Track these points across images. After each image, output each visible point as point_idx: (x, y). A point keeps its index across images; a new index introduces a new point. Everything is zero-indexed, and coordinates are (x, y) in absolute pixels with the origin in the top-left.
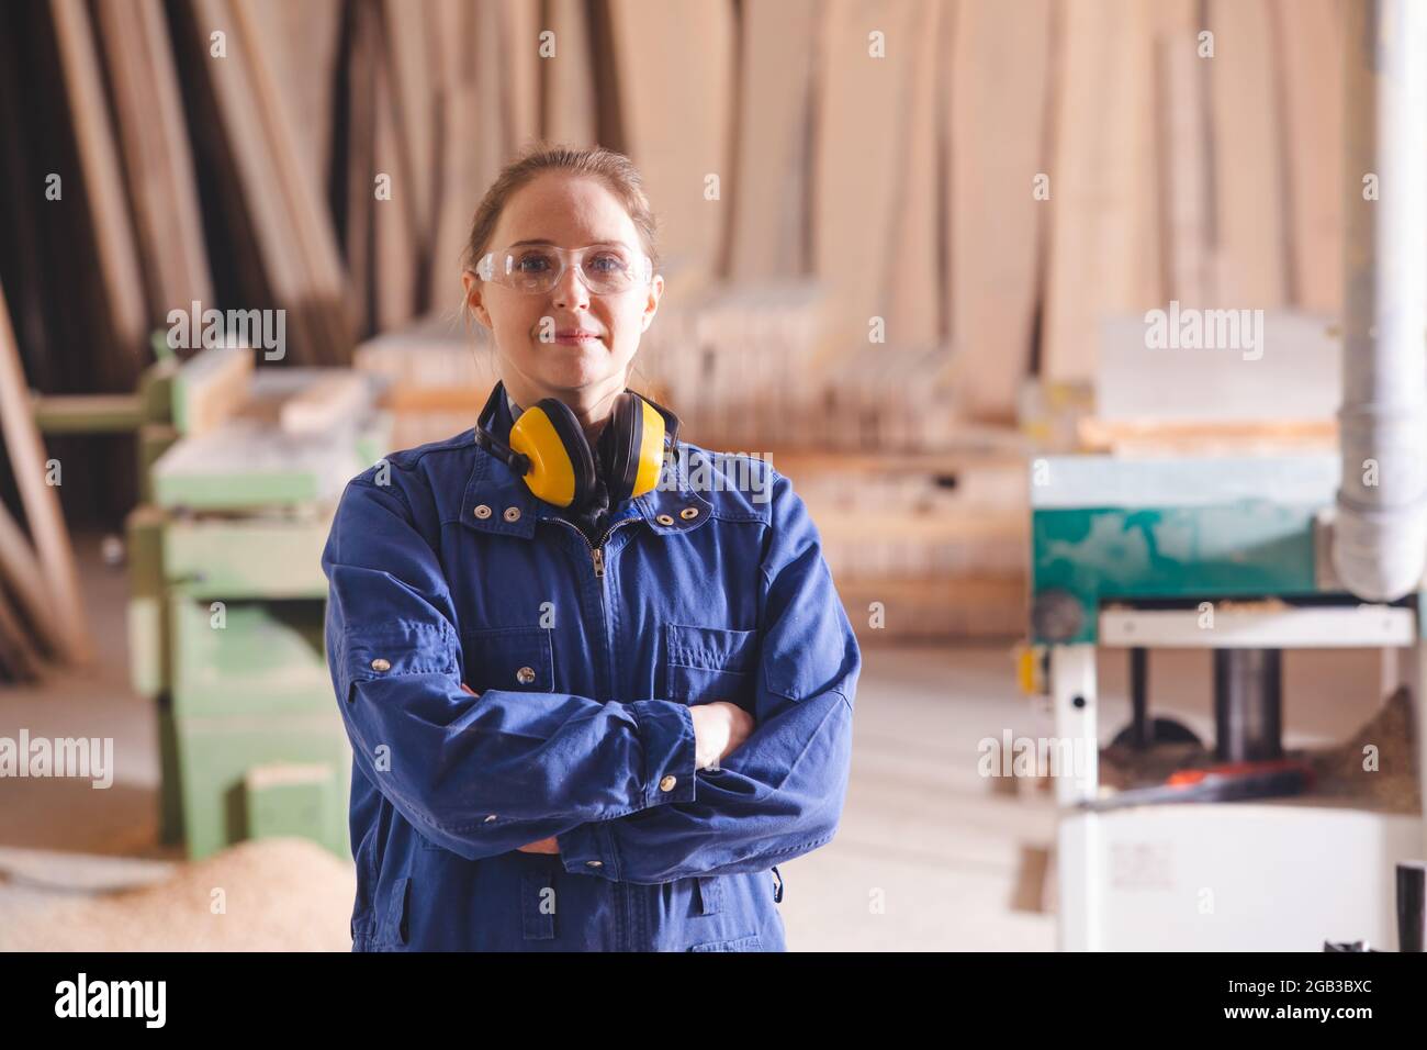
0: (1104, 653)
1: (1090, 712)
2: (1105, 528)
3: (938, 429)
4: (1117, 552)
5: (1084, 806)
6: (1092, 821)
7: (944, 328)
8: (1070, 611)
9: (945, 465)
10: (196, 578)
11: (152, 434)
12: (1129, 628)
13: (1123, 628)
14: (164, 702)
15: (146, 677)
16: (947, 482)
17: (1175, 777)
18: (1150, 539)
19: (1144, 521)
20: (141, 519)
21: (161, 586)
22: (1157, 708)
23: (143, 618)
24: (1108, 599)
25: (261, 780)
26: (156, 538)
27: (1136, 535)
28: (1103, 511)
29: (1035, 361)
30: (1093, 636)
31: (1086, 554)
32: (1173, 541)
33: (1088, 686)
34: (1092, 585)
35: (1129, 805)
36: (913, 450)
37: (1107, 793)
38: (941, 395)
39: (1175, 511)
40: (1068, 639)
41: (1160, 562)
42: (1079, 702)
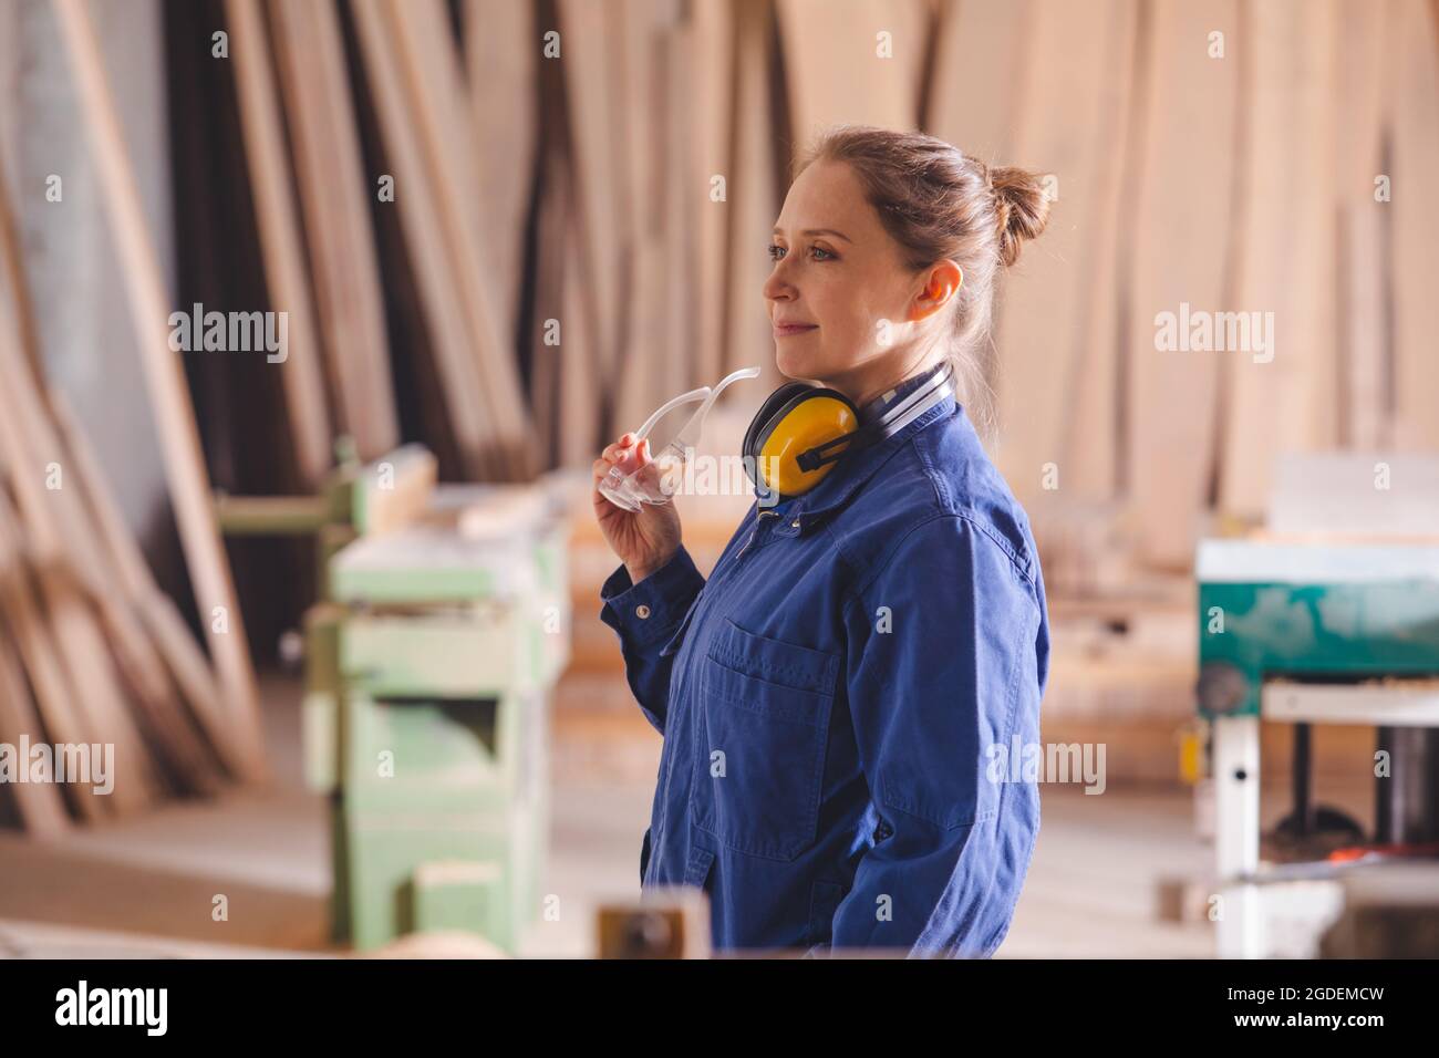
0: (1266, 729)
1: (1251, 787)
2: (1270, 603)
3: (1111, 574)
4: (1282, 626)
5: (1243, 879)
6: (1251, 896)
7: (1121, 479)
8: (1234, 683)
9: (1117, 610)
10: (369, 674)
11: (332, 535)
12: (1292, 702)
13: (1288, 702)
14: (337, 798)
15: (319, 773)
16: (1119, 628)
17: (1336, 854)
18: (1316, 614)
19: (1309, 596)
20: (319, 617)
21: (339, 683)
22: (1319, 797)
23: (318, 714)
24: (1273, 672)
25: (431, 877)
26: (333, 636)
27: (1301, 612)
28: (1267, 586)
29: (1213, 494)
30: (1256, 709)
31: (1252, 627)
32: (1339, 617)
33: (1250, 759)
34: (1255, 659)
35: (1289, 880)
36: (1086, 594)
37: (1267, 869)
38: (1115, 542)
39: (1339, 587)
40: (1232, 711)
41: (1325, 637)
42: (1241, 775)
